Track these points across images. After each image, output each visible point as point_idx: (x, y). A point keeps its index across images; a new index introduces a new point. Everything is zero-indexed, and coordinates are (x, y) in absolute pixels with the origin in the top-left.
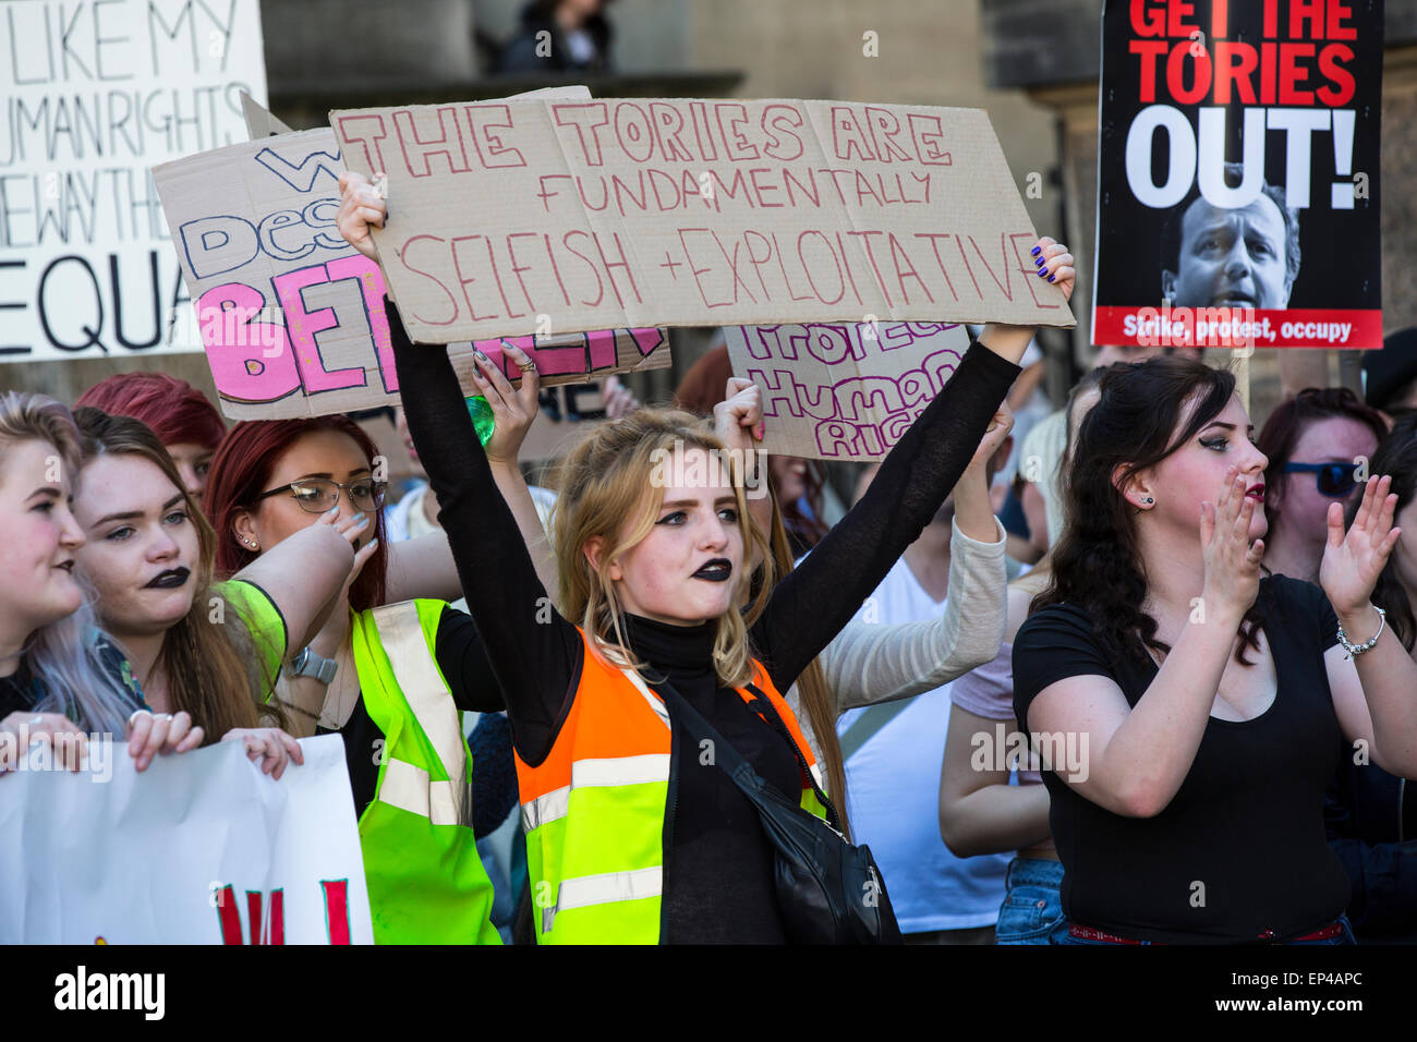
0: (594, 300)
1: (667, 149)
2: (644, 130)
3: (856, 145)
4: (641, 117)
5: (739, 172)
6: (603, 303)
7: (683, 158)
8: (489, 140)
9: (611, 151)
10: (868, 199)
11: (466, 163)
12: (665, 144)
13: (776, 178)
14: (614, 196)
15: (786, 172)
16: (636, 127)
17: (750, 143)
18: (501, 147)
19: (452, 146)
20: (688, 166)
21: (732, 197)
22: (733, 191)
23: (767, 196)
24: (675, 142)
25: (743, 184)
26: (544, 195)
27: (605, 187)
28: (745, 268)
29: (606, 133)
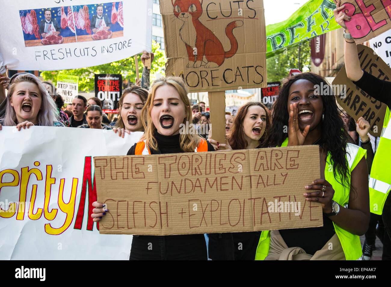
0: (153, 225)
1: (194, 171)
2: (187, 165)
3: (263, 165)
4: (188, 160)
5: (216, 179)
6: (155, 227)
7: (198, 174)
8: (136, 169)
9: (174, 173)
10: (261, 186)
11: (128, 176)
12: (194, 169)
13: (229, 180)
14: (170, 189)
15: (233, 178)
16: (185, 164)
17: (224, 167)
18: (139, 171)
19: (125, 170)
20: (199, 177)
21: (211, 187)
22: (212, 186)
23: (224, 187)
24: (197, 168)
25: (217, 183)
26: (148, 189)
27: (168, 186)
28: (208, 214)
29: (174, 166)
